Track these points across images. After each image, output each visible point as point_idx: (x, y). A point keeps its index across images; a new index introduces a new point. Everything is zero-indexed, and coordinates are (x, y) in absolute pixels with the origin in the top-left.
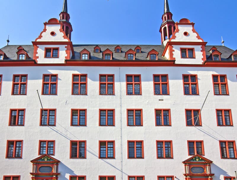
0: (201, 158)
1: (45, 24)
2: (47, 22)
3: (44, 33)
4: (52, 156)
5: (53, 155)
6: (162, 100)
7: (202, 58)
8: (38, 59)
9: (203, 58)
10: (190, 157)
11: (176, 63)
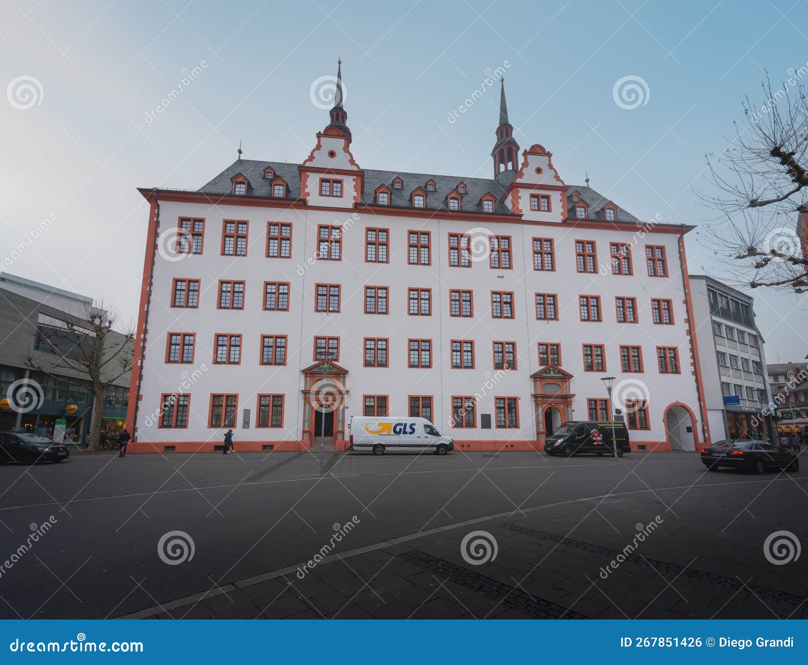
0: (557, 369)
1: (319, 135)
2: (322, 133)
3: (317, 151)
4: (335, 363)
5: (337, 360)
6: (502, 277)
7: (561, 213)
8: (308, 198)
9: (562, 211)
10: (543, 367)
11: (523, 218)
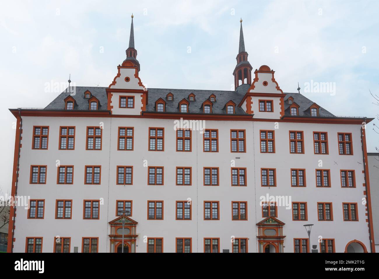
0: (274, 220)
1: (119, 67)
2: (121, 66)
3: (118, 78)
4: (130, 217)
6: (239, 158)
7: (280, 112)
8: (112, 110)
10: (265, 218)
